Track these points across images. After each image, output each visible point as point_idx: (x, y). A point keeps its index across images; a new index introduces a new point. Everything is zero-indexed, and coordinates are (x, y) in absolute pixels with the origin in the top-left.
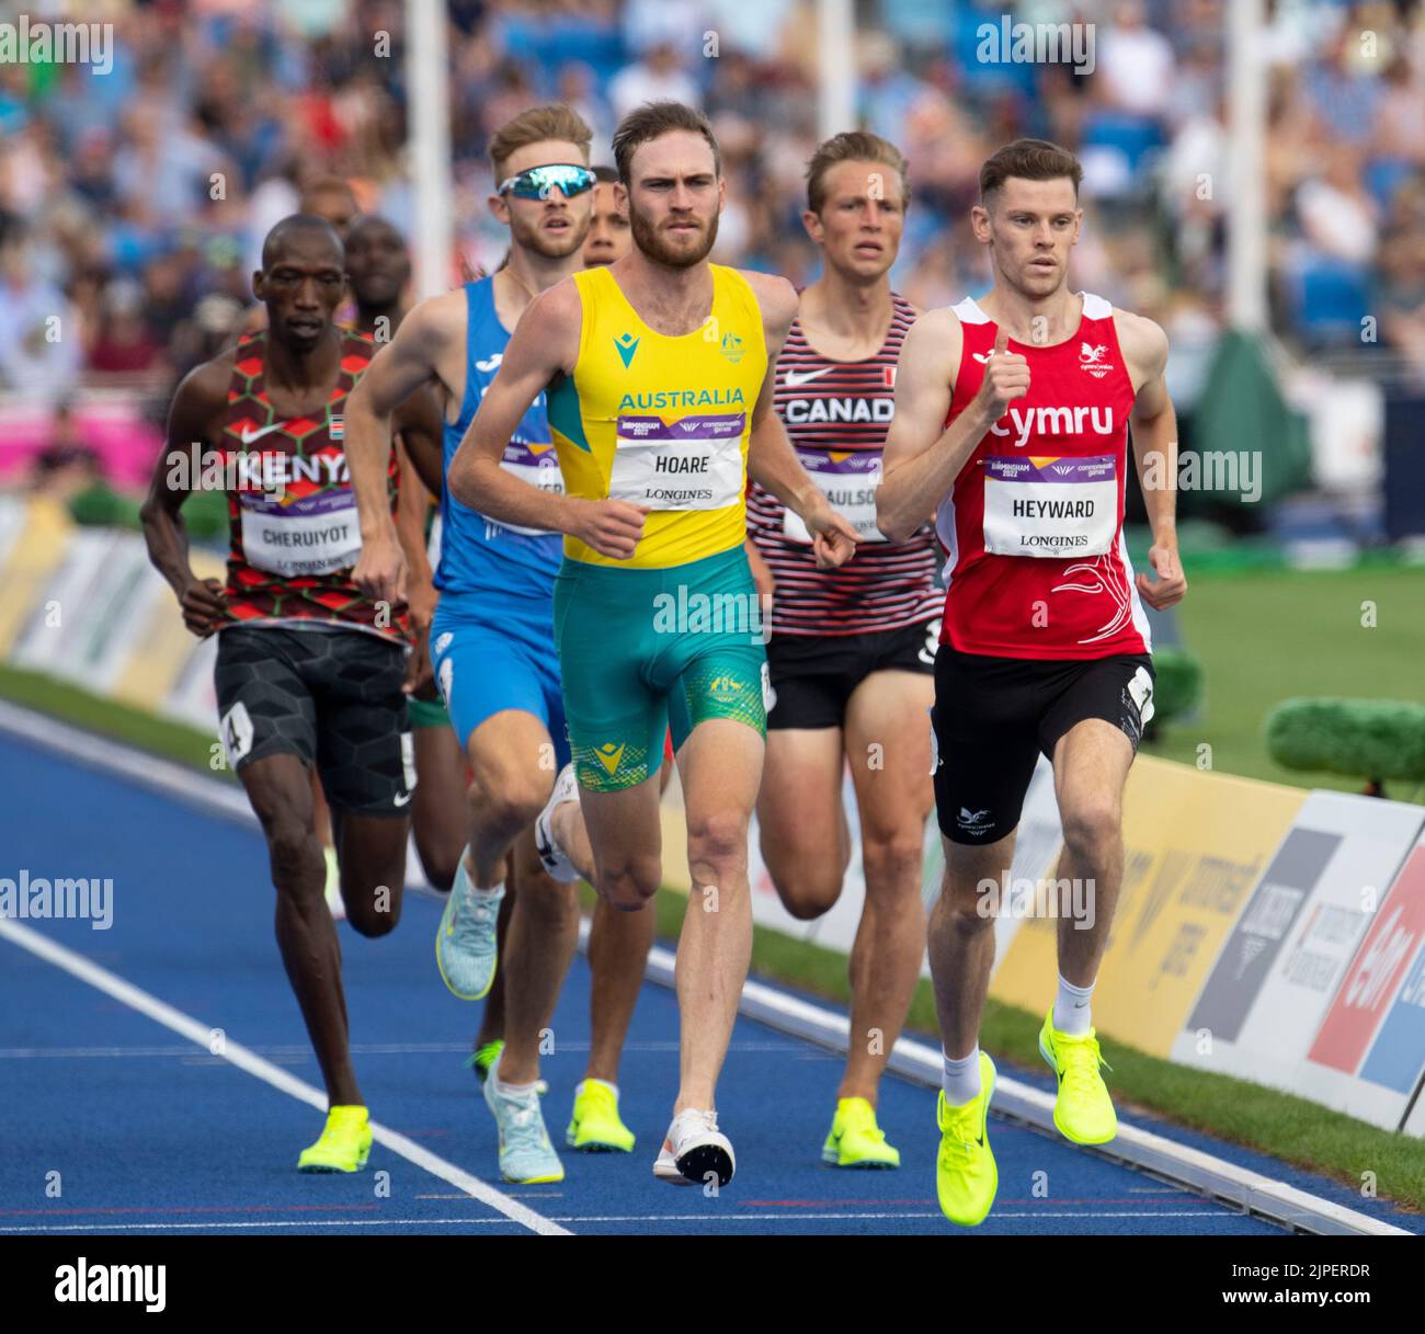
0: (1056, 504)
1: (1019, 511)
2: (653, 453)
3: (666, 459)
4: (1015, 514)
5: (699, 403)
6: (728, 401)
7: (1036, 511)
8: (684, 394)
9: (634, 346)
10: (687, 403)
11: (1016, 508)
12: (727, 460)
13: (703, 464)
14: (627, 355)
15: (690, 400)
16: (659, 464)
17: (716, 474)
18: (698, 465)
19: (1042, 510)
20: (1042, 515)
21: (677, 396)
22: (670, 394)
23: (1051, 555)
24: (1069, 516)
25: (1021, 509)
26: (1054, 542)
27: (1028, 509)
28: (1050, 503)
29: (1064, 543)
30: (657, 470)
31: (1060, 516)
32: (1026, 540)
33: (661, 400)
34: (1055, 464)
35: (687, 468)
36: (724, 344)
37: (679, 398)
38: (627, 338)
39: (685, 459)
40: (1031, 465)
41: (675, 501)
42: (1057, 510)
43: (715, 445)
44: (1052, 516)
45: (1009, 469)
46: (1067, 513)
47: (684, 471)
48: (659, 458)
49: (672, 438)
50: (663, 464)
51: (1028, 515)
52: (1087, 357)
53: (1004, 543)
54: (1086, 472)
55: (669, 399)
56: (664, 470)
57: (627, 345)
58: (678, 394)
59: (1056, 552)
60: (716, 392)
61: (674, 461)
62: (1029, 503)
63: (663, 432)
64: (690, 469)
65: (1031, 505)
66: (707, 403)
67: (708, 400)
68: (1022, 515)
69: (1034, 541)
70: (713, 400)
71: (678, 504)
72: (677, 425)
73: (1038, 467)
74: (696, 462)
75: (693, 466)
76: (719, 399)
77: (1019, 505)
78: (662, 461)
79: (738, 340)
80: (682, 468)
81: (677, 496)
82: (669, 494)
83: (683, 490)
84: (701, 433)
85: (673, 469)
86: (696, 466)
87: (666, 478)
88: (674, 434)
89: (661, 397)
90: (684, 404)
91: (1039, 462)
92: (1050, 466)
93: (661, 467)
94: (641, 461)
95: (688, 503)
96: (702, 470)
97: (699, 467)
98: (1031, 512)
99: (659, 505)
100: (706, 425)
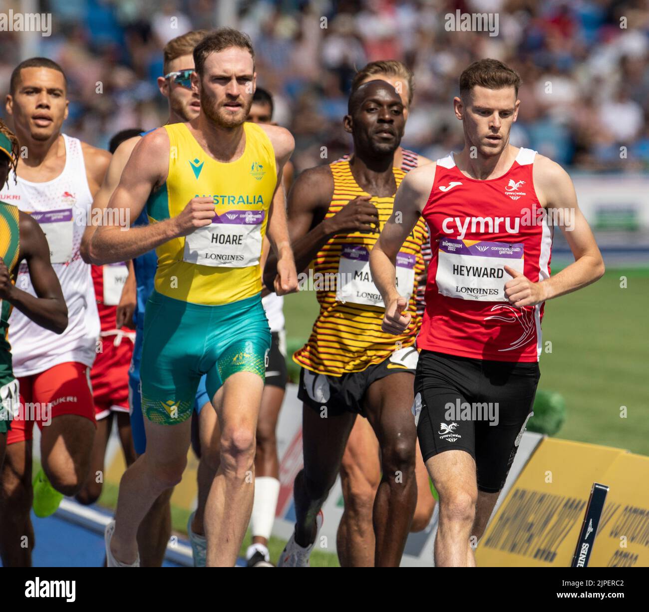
0: (477, 268)
1: (456, 271)
2: (210, 231)
3: (217, 235)
4: (454, 273)
5: (238, 203)
6: (254, 203)
7: (465, 272)
8: (229, 197)
9: (201, 166)
10: (231, 202)
11: (454, 269)
12: (253, 238)
13: (240, 240)
14: (197, 171)
15: (233, 201)
16: (213, 238)
17: (246, 246)
18: (236, 240)
19: (468, 272)
20: (468, 275)
21: (225, 198)
22: (221, 196)
23: (474, 299)
24: (485, 276)
25: (457, 270)
26: (475, 292)
27: (461, 270)
28: (473, 268)
29: (482, 292)
30: (212, 242)
31: (479, 276)
32: (459, 289)
33: (216, 200)
34: (478, 245)
35: (230, 241)
36: (253, 168)
37: (226, 199)
38: (197, 161)
39: (229, 236)
40: (463, 244)
41: (222, 261)
42: (477, 272)
43: (247, 229)
44: (474, 275)
45: (451, 246)
46: (484, 274)
47: (228, 243)
48: (213, 234)
49: (221, 222)
50: (215, 238)
51: (461, 274)
52: (511, 187)
53: (447, 290)
54: (498, 251)
55: (220, 199)
56: (216, 242)
57: (197, 165)
58: (226, 197)
59: (477, 297)
60: (248, 197)
61: (222, 237)
62: (461, 266)
63: (216, 219)
64: (231, 242)
65: (463, 268)
66: (243, 203)
67: (243, 201)
68: (458, 274)
69: (464, 290)
70: (246, 201)
71: (225, 263)
72: (224, 215)
73: (467, 246)
74: (235, 238)
75: (233, 240)
76: (250, 201)
77: (456, 268)
78: (215, 236)
79: (261, 166)
80: (227, 241)
81: (224, 258)
82: (219, 257)
83: (227, 255)
84: (238, 221)
85: (222, 241)
86: (235, 241)
87: (217, 246)
88: (222, 221)
89: (216, 198)
90: (229, 203)
91: (469, 243)
92: (473, 247)
93: (214, 240)
94: (202, 236)
95: (230, 262)
96: (239, 243)
97: (237, 241)
98: (462, 272)
99: (212, 263)
100: (242, 216)
